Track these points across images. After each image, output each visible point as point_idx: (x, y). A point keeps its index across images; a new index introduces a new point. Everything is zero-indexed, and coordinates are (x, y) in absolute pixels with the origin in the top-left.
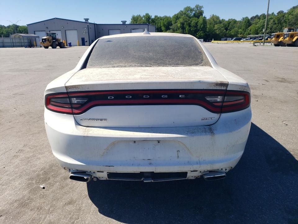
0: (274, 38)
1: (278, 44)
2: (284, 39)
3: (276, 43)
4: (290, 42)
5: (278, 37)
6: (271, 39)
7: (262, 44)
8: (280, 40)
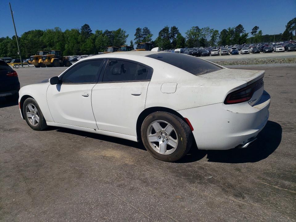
0: (34, 60)
1: (39, 66)
2: (44, 61)
3: (37, 64)
4: (49, 64)
5: (37, 59)
6: (31, 61)
7: (21, 66)
8: (39, 62)
